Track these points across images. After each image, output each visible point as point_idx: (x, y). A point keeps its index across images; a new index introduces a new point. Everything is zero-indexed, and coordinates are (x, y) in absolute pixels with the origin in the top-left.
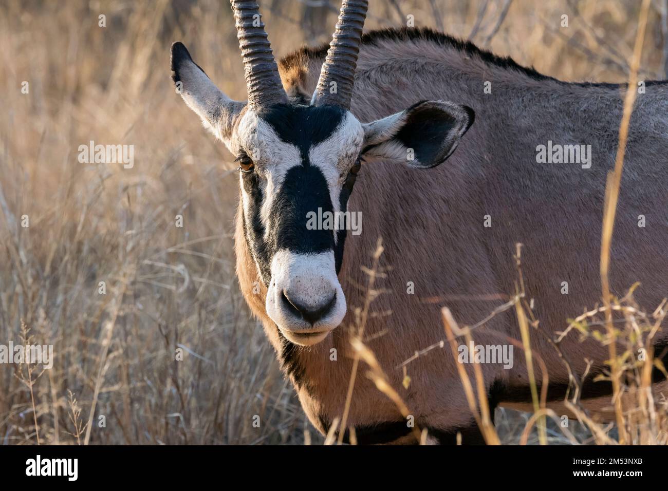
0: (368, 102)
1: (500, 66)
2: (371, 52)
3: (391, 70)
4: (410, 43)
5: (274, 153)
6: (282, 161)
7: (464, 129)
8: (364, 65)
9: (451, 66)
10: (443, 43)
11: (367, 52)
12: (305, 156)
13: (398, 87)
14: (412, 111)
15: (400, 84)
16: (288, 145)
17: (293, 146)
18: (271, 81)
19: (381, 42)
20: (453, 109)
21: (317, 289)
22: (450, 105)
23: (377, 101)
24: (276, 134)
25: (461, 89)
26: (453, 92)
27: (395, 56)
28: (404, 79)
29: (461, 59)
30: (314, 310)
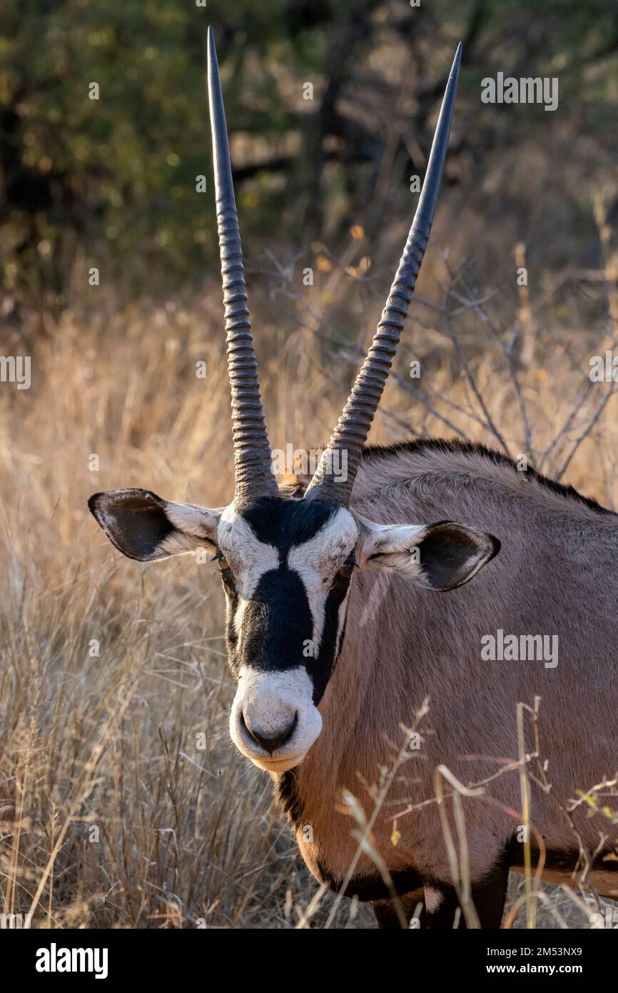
0: (402, 511)
1: (559, 493)
2: (415, 459)
3: (436, 480)
4: (462, 456)
5: (248, 555)
6: (256, 564)
7: (486, 559)
8: (405, 472)
9: (507, 487)
10: (499, 462)
11: (411, 460)
12: (283, 558)
13: (441, 500)
14: (432, 529)
15: (444, 498)
16: (265, 545)
17: (270, 547)
18: (258, 470)
19: (428, 451)
20: (478, 536)
21: (275, 713)
22: (476, 532)
23: (413, 512)
24: (253, 533)
25: (513, 513)
26: (504, 516)
27: (443, 467)
28: (450, 492)
29: (518, 481)
30: (271, 737)
